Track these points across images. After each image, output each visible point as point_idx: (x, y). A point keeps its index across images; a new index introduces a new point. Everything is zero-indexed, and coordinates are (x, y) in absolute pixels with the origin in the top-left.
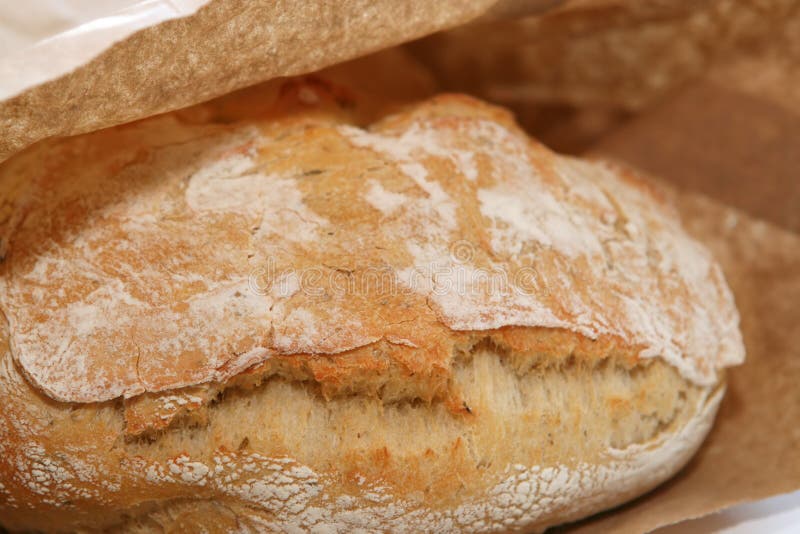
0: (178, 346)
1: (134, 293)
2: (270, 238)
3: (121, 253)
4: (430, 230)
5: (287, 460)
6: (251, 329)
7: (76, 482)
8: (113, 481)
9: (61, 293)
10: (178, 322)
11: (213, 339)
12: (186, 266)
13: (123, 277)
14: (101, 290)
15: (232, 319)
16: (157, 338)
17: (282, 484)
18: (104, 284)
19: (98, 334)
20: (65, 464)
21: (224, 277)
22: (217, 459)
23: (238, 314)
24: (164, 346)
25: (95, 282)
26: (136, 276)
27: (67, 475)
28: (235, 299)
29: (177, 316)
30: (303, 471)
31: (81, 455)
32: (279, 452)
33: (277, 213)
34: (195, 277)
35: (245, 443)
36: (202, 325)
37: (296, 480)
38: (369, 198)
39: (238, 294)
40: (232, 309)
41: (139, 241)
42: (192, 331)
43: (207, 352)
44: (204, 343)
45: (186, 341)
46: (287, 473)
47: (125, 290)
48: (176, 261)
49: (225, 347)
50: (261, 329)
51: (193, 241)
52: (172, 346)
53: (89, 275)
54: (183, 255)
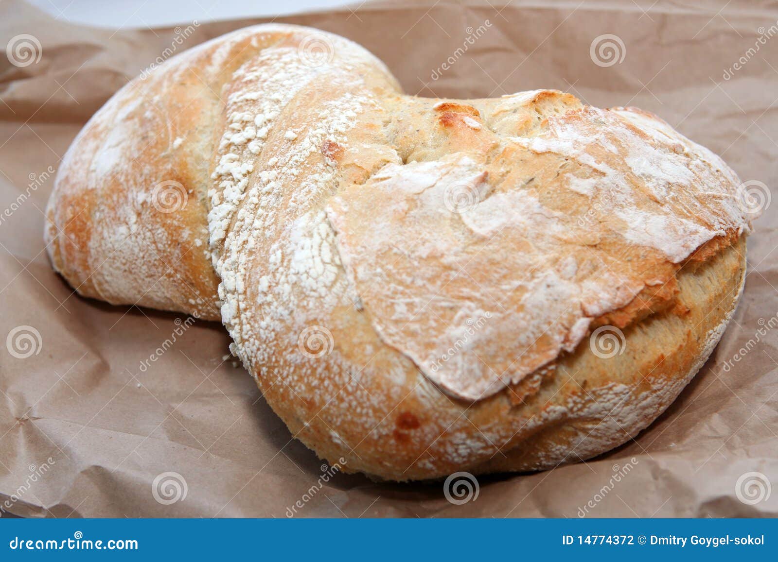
0: (531, 336)
1: (485, 307)
2: (537, 238)
3: (455, 281)
4: (620, 198)
5: (610, 384)
6: (568, 307)
7: (487, 447)
8: (506, 437)
9: (433, 324)
10: (524, 319)
11: (550, 323)
12: (505, 277)
13: (469, 298)
14: (460, 313)
15: (554, 305)
16: (517, 334)
17: (609, 400)
18: (460, 308)
19: (477, 345)
20: (479, 439)
21: (533, 277)
22: (570, 400)
23: (556, 300)
24: (523, 338)
25: (452, 308)
26: (477, 295)
27: (479, 444)
28: (550, 290)
29: (521, 315)
30: (620, 387)
31: (489, 430)
32: (605, 381)
33: (530, 218)
34: (516, 283)
35: (585, 384)
36: (539, 315)
37: (616, 394)
38: (573, 187)
39: (548, 286)
40: (550, 298)
41: (462, 268)
42: (535, 322)
43: (550, 333)
44: (545, 328)
45: (535, 331)
46: (611, 392)
47: (477, 308)
48: (497, 276)
49: (560, 326)
50: (574, 306)
51: (497, 257)
52: (528, 337)
53: (444, 304)
54: (499, 270)
